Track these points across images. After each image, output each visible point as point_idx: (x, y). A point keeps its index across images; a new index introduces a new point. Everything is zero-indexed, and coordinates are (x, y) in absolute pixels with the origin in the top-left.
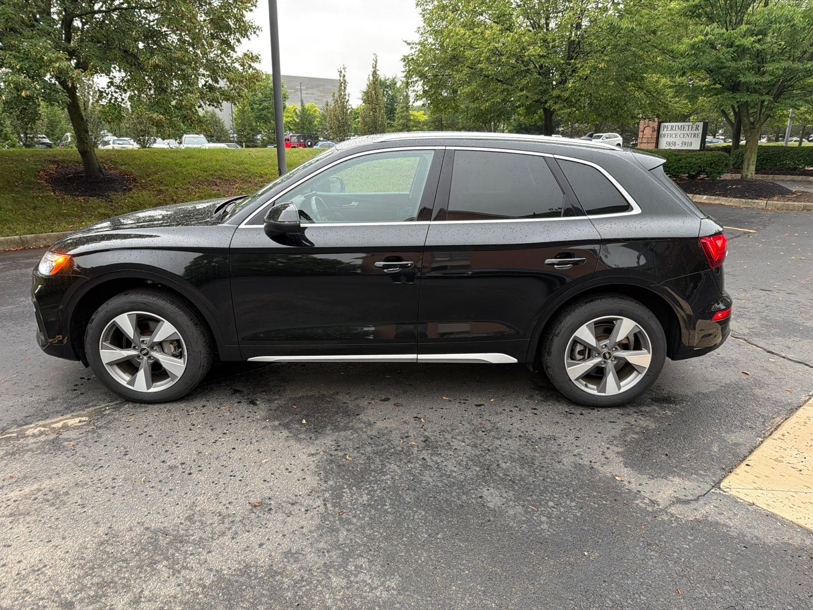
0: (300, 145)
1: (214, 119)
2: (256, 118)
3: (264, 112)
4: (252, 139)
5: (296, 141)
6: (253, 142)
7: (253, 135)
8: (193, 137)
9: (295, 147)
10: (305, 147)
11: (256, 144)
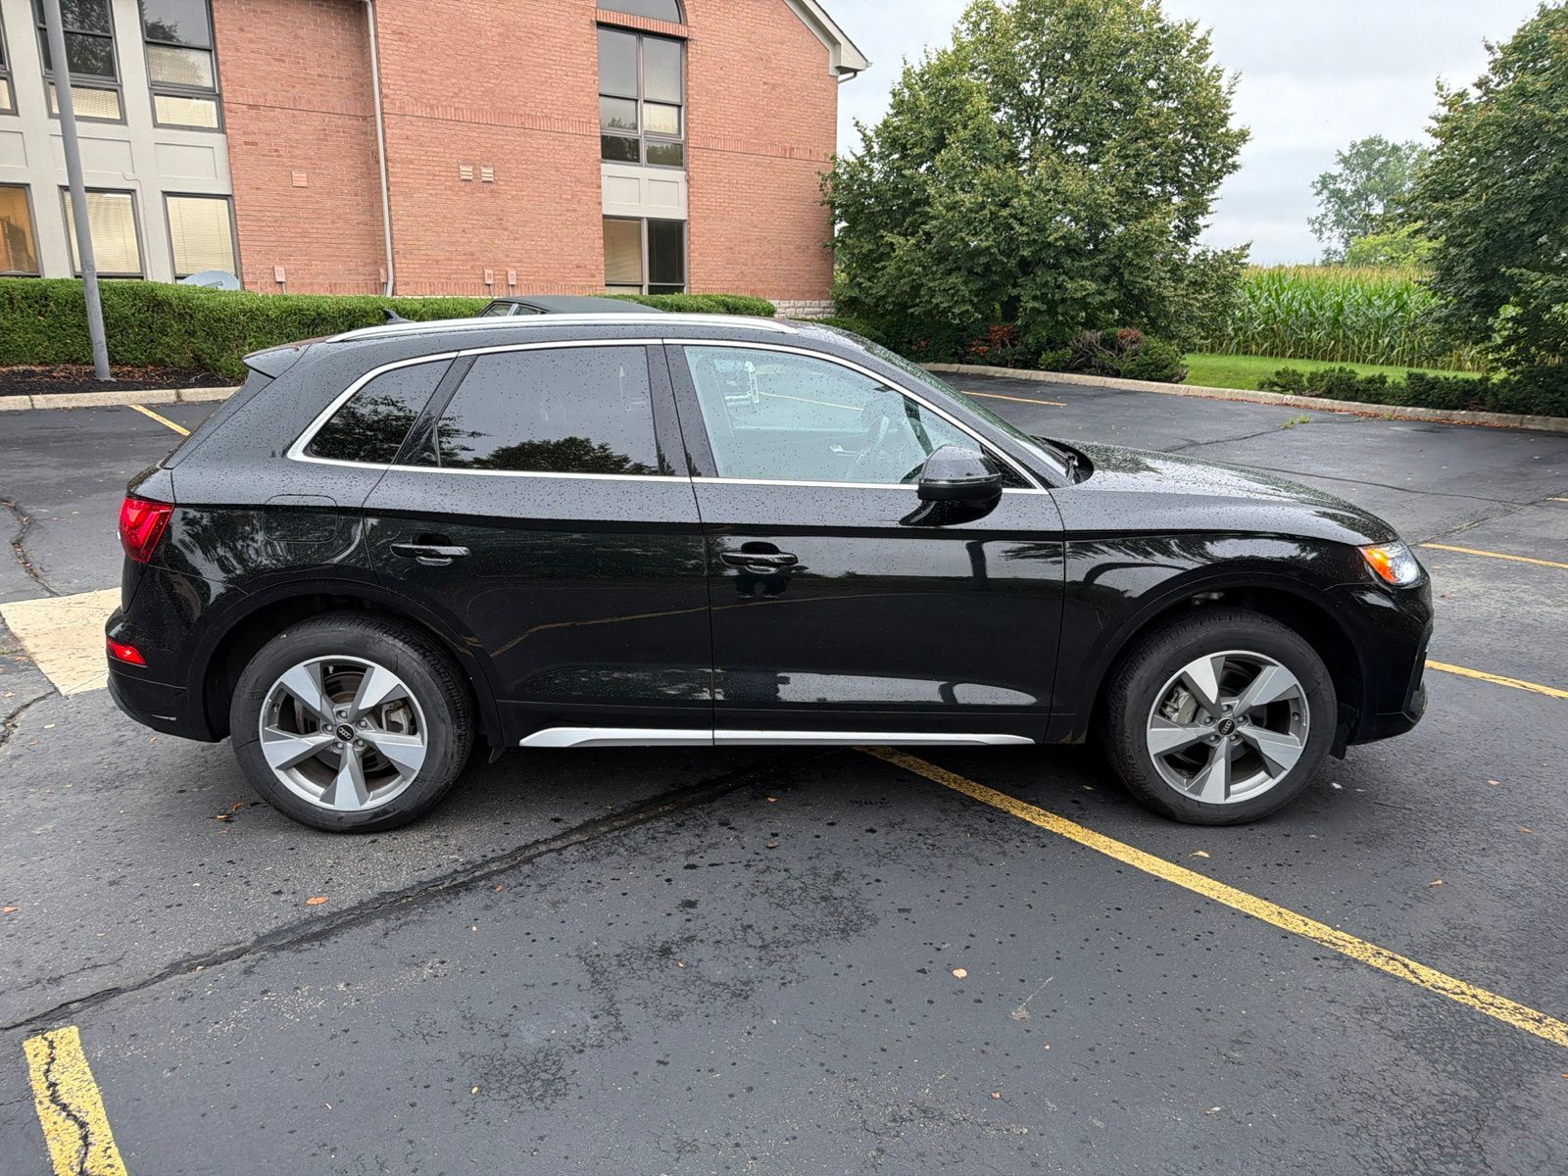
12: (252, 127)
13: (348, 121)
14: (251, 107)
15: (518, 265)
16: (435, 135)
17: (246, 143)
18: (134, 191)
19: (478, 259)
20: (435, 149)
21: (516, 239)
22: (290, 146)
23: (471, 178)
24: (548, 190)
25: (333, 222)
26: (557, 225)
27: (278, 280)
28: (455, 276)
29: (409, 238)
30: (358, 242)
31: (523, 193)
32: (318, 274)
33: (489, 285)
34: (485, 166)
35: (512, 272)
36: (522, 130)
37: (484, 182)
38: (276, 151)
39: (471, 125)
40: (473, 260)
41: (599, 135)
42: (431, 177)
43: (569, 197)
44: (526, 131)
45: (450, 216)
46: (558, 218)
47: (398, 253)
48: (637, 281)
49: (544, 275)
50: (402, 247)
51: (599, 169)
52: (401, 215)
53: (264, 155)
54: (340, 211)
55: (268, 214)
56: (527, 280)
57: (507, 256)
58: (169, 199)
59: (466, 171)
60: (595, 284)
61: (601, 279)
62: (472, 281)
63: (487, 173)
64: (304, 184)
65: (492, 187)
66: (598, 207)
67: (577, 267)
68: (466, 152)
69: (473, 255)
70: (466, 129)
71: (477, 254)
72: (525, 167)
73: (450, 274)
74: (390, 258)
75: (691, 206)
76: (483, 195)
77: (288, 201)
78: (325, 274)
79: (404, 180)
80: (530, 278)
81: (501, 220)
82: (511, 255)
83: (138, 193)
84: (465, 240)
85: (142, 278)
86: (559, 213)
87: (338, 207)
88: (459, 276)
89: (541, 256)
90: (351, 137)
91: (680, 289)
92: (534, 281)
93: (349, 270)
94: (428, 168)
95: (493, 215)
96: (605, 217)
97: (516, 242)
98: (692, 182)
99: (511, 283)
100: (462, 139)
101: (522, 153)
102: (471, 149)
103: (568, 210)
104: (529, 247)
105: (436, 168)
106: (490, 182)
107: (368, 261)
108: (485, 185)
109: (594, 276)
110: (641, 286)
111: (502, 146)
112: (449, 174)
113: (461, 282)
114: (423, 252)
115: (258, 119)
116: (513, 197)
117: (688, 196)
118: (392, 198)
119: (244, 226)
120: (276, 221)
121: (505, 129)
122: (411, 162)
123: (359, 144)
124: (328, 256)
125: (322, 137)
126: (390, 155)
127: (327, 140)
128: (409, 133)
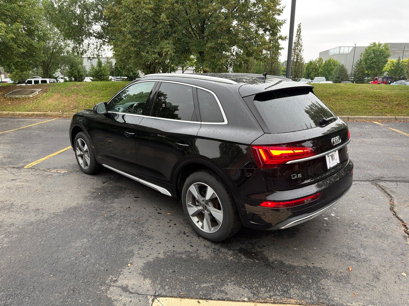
0: (383, 83)
1: (342, 69)
2: (367, 68)
3: (372, 65)
4: (361, 79)
5: (381, 80)
6: (362, 81)
7: (363, 77)
8: (319, 78)
9: (379, 84)
10: (386, 83)
11: (363, 82)
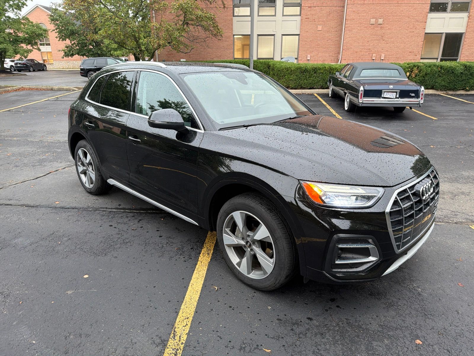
12: (309, 13)
13: (337, 8)
14: (309, 7)
15: (386, 52)
16: (364, 10)
17: (306, 18)
18: (275, 35)
19: (371, 51)
20: (363, 15)
21: (387, 43)
22: (319, 18)
23: (374, 23)
24: (403, 25)
25: (327, 41)
26: (405, 38)
27: (308, 59)
28: (362, 57)
29: (348, 45)
30: (334, 47)
31: (393, 27)
32: (320, 57)
33: (374, 59)
34: (380, 19)
35: (383, 55)
36: (397, 4)
37: (379, 24)
38: (314, 20)
39: (377, 5)
40: (370, 51)
41: (430, 3)
42: (359, 24)
43: (412, 27)
44: (399, 4)
45: (364, 37)
46: (406, 35)
47: (344, 50)
48: (436, 56)
49: (396, 56)
50: (346, 48)
51: (427, 16)
52: (347, 37)
53: (311, 22)
54: (330, 37)
55: (309, 39)
56: (389, 57)
57: (383, 49)
58: (283, 36)
59: (373, 21)
60: (416, 58)
61: (419, 57)
62: (368, 58)
63: (380, 21)
64: (321, 29)
65: (381, 25)
66: (423, 30)
67: (410, 52)
68: (374, 14)
69: (370, 49)
70: (375, 6)
71: (371, 49)
72: (396, 17)
73: (360, 56)
74: (341, 51)
75: (468, 27)
76: (378, 29)
77: (315, 35)
78: (322, 57)
79: (350, 26)
80: (390, 57)
81: (383, 37)
82: (384, 49)
83: (276, 35)
84: (368, 44)
85: (273, 59)
86: (406, 33)
87: (330, 36)
88: (364, 57)
89: (396, 49)
90: (338, 13)
91: (456, 60)
92: (391, 58)
93: (330, 56)
94: (359, 21)
95: (380, 35)
96: (426, 33)
97: (387, 44)
98: (470, 17)
99: (382, 59)
100: (373, 10)
101: (395, 13)
102: (376, 13)
103: (410, 32)
104: (392, 46)
105: (362, 21)
106: (381, 24)
107: (336, 53)
108: (379, 25)
109: (416, 56)
110: (437, 59)
111: (388, 11)
112: (367, 22)
113: (363, 59)
114: (352, 49)
115: (310, 11)
116: (389, 29)
117: (468, 23)
118: (345, 32)
119: (301, 43)
120: (310, 41)
121: (390, 5)
122: (354, 20)
123: (340, 15)
124: (324, 51)
125: (328, 14)
126: (347, 18)
127: (330, 15)
128: (355, 10)
